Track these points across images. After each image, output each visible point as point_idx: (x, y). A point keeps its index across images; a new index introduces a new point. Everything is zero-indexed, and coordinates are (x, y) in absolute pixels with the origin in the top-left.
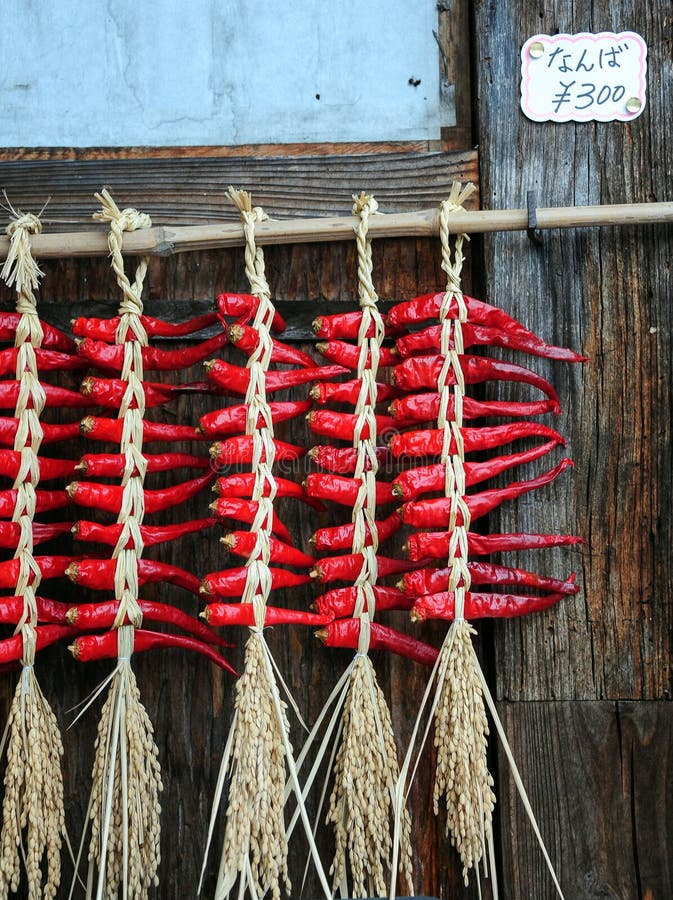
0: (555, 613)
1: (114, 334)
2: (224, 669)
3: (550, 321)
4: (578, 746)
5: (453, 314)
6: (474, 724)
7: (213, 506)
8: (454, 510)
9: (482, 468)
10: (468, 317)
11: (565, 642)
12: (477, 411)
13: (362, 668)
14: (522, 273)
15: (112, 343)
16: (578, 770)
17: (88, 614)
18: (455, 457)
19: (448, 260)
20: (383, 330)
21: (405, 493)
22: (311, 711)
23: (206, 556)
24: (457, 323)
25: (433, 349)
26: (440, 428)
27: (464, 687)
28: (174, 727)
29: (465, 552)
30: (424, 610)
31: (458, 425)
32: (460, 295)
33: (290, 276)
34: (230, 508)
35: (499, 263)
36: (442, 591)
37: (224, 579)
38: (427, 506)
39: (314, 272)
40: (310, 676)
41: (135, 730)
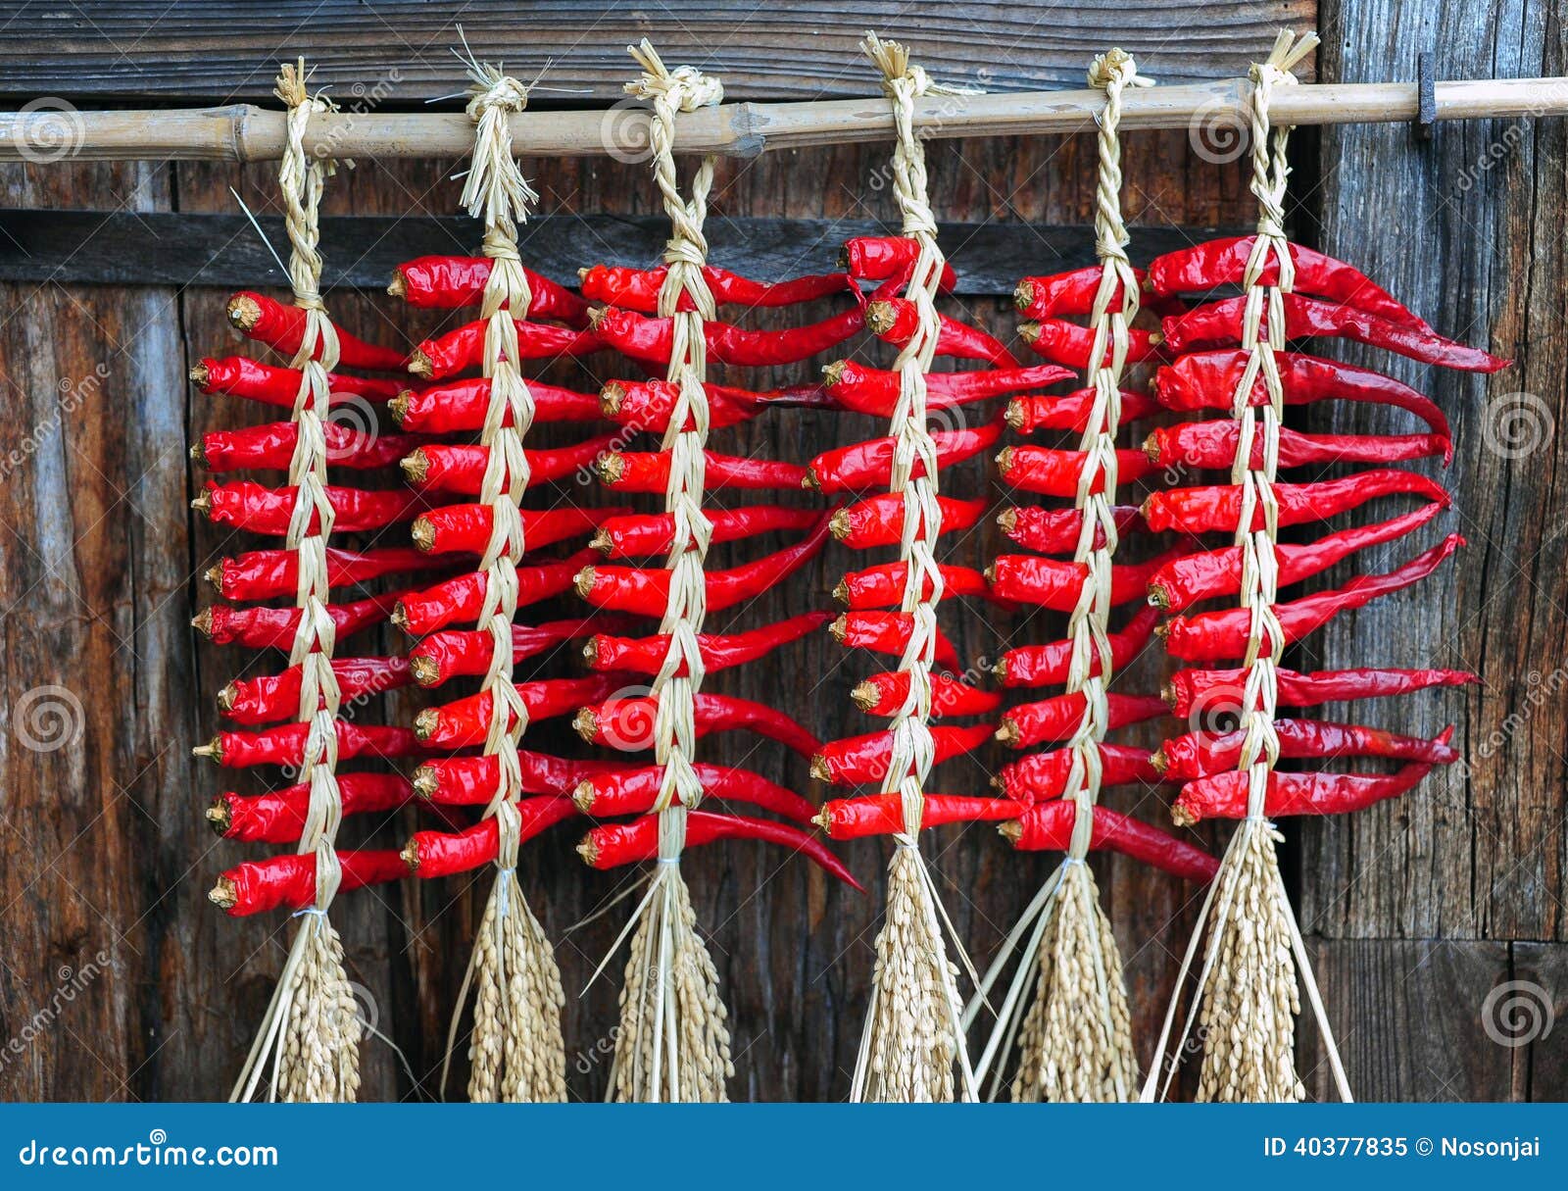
0: (1412, 794)
1: (656, 298)
2: (828, 870)
3: (1435, 280)
4: (1438, 1014)
5: (1270, 277)
6: (1276, 998)
7: (837, 628)
8: (1257, 632)
9: (1308, 555)
10: (1295, 283)
11: (1427, 844)
12: (1304, 455)
13: (1075, 881)
14: (1390, 192)
15: (651, 314)
16: (1437, 1052)
17: (610, 792)
18: (1260, 534)
19: (1264, 177)
20: (1136, 300)
21: (1172, 603)
22: (975, 929)
23: (801, 664)
24: (1275, 292)
25: (1228, 338)
26: (1235, 482)
27: (1261, 936)
28: (741, 948)
29: (1270, 703)
30: (1198, 806)
31: (1267, 478)
32: (1283, 242)
33: (958, 176)
34: (867, 632)
35: (1347, 170)
36: (1227, 771)
37: (854, 756)
38: (1209, 624)
39: (1000, 168)
40: (975, 872)
41: (691, 986)
